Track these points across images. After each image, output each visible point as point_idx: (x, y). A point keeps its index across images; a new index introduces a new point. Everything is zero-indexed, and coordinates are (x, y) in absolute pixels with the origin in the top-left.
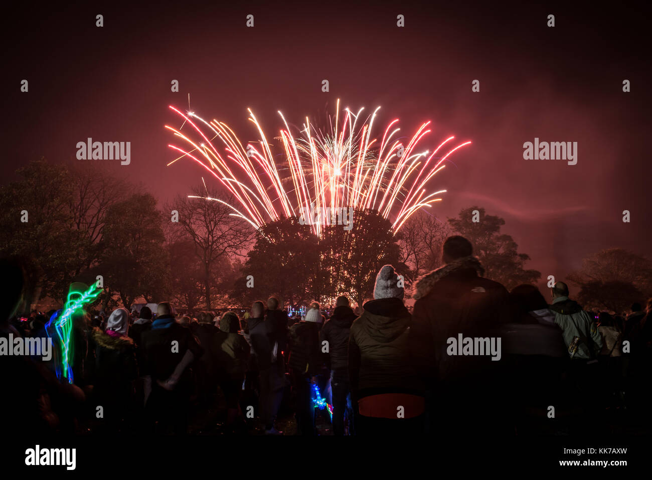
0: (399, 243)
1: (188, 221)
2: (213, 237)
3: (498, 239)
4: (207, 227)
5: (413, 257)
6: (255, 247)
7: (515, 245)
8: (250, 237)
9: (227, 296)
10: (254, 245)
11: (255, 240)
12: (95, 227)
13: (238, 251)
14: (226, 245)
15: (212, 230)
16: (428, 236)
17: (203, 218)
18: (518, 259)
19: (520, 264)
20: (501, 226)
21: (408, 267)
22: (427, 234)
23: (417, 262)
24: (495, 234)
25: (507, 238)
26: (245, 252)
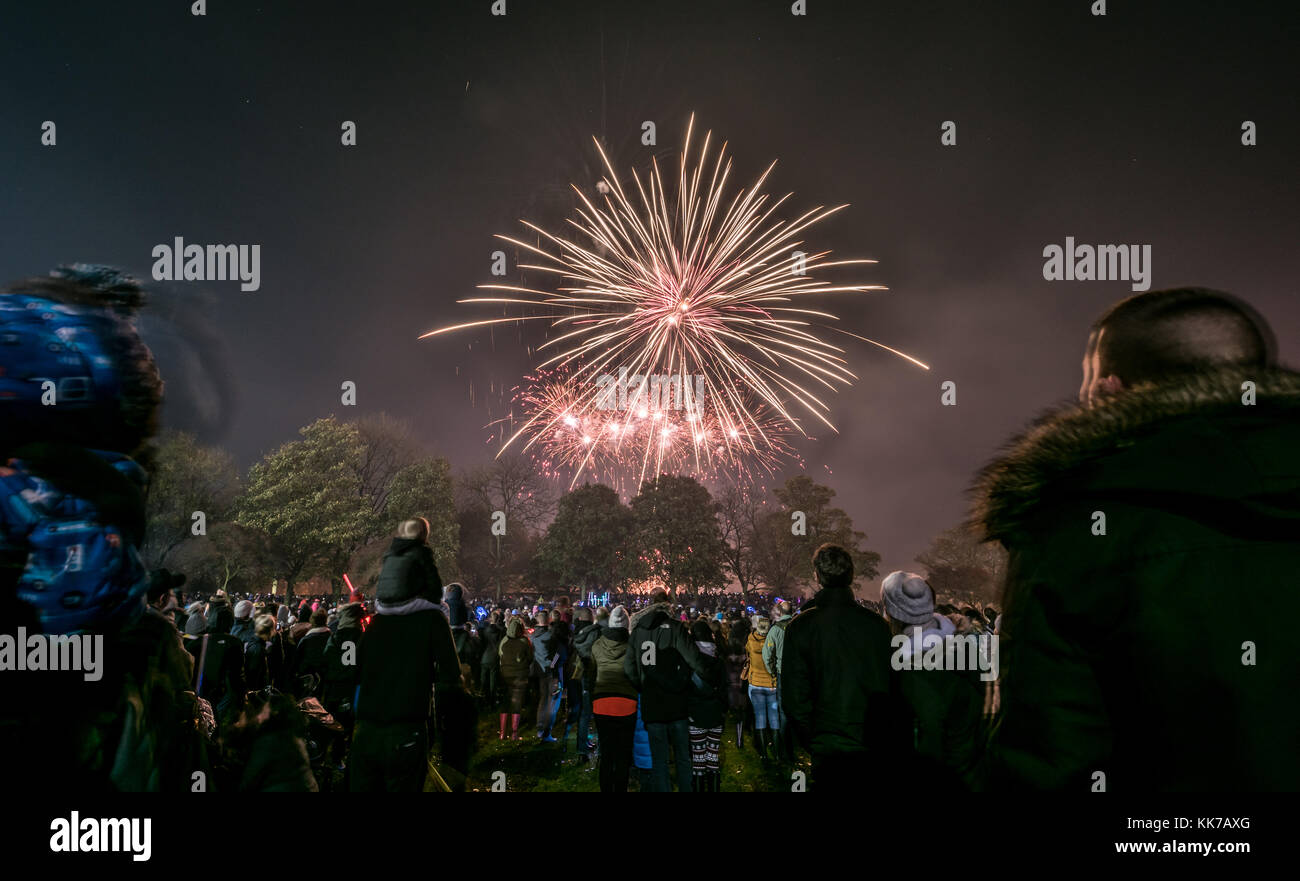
0: (717, 515)
1: (483, 488)
2: (509, 507)
3: (831, 513)
4: (504, 496)
5: (733, 533)
6: (556, 520)
7: (848, 521)
8: (552, 507)
9: (521, 577)
10: (554, 517)
11: (556, 512)
12: (380, 494)
13: (537, 525)
14: (523, 516)
15: (509, 499)
16: (750, 509)
17: (500, 486)
18: (853, 538)
19: (855, 544)
20: (832, 499)
21: (729, 545)
22: (748, 506)
23: (739, 538)
24: (825, 507)
25: (837, 512)
26: (544, 526)
